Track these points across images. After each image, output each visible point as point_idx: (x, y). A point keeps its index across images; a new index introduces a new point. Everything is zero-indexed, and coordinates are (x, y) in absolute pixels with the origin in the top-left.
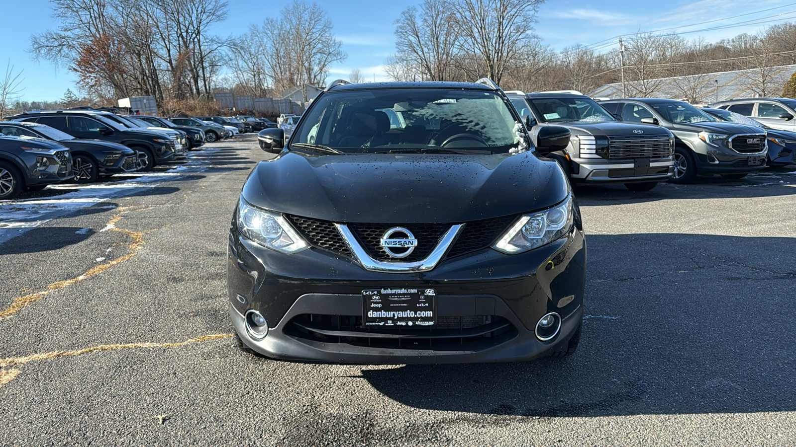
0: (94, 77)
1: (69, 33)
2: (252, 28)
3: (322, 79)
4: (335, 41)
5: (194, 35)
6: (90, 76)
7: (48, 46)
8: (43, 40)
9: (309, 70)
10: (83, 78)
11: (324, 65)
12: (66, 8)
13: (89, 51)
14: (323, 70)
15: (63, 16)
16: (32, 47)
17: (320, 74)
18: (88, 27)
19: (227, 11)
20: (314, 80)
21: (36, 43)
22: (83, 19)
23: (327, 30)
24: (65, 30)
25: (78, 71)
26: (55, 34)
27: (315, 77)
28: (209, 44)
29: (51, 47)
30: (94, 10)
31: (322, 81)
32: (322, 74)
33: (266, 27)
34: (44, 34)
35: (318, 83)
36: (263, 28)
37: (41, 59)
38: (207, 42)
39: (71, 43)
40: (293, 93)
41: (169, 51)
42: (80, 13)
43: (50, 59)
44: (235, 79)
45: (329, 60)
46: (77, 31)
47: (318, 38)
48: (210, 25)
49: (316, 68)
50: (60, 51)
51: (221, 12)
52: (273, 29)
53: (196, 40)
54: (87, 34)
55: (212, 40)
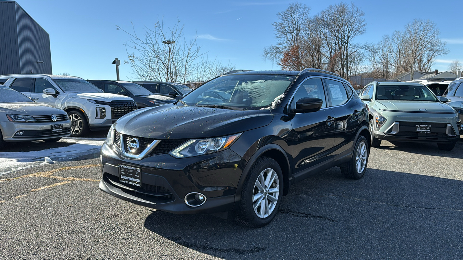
0: (288, 68)
1: (281, 46)
2: (385, 37)
3: (429, 67)
4: (440, 42)
5: (345, 44)
6: (286, 68)
7: (271, 53)
8: (269, 50)
9: (420, 61)
10: (283, 68)
11: (431, 58)
12: (282, 33)
13: (287, 55)
14: (430, 61)
15: (280, 37)
16: (263, 53)
17: (427, 64)
18: (290, 42)
19: (366, 28)
20: (423, 68)
21: (266, 51)
22: (289, 38)
23: (435, 36)
24: (280, 44)
25: (281, 65)
26: (275, 46)
27: (424, 66)
28: (352, 48)
29: (272, 53)
30: (294, 33)
31: (428, 68)
32: (429, 64)
33: (394, 36)
34: (270, 47)
35: (425, 70)
36: (393, 37)
37: (267, 59)
38: (351, 47)
39: (281, 51)
40: (404, 76)
41: (331, 53)
42: (287, 35)
43: (270, 59)
44: (371, 68)
45: (435, 55)
46: (285, 45)
47: (428, 41)
48: (354, 37)
49: (425, 60)
50: (276, 55)
51: (362, 29)
52: (398, 37)
53: (345, 46)
54: (290, 46)
55: (355, 46)
